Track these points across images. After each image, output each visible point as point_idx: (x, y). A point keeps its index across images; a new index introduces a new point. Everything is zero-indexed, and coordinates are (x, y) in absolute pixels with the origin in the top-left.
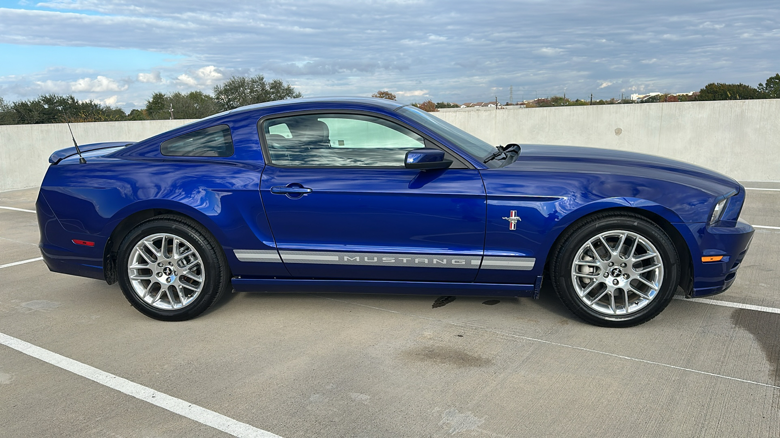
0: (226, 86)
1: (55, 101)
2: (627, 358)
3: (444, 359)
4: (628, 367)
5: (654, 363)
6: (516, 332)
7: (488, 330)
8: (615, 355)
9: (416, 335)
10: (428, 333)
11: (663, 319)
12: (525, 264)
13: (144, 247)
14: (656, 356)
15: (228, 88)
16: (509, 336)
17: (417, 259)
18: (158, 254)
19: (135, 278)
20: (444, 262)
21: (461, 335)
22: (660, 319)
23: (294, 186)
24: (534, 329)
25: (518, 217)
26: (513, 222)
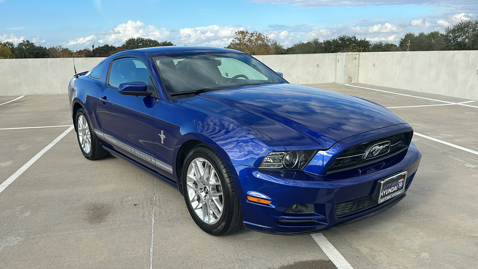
0: (455, 27)
1: (346, 39)
2: (152, 251)
3: (93, 213)
4: (134, 255)
5: (152, 260)
6: (160, 213)
7: (154, 207)
8: (152, 246)
9: (124, 197)
10: (130, 198)
11: (251, 241)
12: (169, 169)
13: (80, 120)
14: (166, 258)
15: (456, 28)
16: (151, 214)
17: (136, 152)
18: (82, 125)
19: (80, 135)
20: (144, 157)
21: (136, 205)
22: (250, 239)
23: (105, 98)
24: (171, 215)
25: (164, 134)
26: (162, 138)
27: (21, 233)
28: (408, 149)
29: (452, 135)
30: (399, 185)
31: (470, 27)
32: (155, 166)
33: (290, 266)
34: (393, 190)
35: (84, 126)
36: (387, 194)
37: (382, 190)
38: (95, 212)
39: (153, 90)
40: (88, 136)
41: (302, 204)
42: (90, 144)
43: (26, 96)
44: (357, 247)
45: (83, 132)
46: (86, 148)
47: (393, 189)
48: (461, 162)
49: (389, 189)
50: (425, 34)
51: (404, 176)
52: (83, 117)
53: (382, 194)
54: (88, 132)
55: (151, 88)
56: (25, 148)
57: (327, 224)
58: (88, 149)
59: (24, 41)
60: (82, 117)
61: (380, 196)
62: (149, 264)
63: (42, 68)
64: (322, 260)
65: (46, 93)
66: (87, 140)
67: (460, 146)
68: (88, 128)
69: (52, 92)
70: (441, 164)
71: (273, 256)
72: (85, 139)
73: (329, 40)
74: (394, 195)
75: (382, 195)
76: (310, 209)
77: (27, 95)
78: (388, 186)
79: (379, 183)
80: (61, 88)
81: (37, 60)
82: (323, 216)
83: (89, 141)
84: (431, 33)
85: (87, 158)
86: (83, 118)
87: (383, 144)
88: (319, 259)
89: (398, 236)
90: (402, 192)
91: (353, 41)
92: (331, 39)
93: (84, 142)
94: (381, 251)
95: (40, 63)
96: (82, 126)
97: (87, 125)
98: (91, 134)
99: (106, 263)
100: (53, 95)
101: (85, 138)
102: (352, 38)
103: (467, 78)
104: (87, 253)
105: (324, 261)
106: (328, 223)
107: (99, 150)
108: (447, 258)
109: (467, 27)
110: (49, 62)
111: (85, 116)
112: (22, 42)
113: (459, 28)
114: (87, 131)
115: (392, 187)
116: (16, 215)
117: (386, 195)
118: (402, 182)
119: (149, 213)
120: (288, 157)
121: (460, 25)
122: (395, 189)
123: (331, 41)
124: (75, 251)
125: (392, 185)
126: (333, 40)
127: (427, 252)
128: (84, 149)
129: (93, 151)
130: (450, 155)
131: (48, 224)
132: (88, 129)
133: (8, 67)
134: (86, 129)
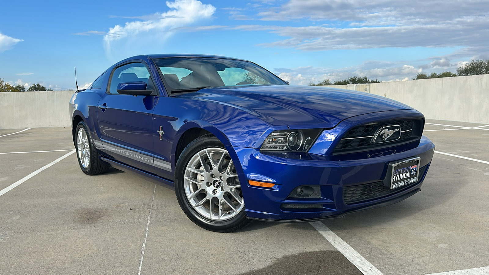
2: (144, 246)
3: (86, 216)
4: (124, 250)
5: (143, 254)
6: (157, 215)
7: (151, 211)
8: (145, 242)
9: (120, 203)
10: (126, 204)
11: (252, 236)
12: (167, 166)
13: (79, 134)
14: (158, 251)
15: (469, 68)
16: (147, 216)
17: (134, 155)
18: (82, 138)
19: (79, 149)
20: (143, 159)
21: (132, 209)
22: (252, 235)
23: (105, 104)
24: (169, 217)
25: (163, 130)
26: (161, 134)
27: (6, 233)
28: (420, 140)
29: (469, 151)
30: (412, 171)
31: (483, 66)
32: (154, 167)
33: (294, 256)
34: (405, 177)
35: (83, 140)
36: (399, 179)
37: (394, 174)
38: (87, 216)
39: (153, 89)
40: (87, 150)
41: (307, 188)
42: (89, 157)
43: (31, 129)
44: (368, 239)
45: (82, 146)
46: (85, 163)
47: (405, 175)
48: (479, 171)
49: (402, 174)
50: (438, 75)
51: (417, 162)
52: (83, 130)
53: (394, 178)
54: (87, 146)
55: (150, 87)
56: (23, 168)
57: (335, 210)
58: (86, 163)
59: (34, 85)
60: (81, 130)
61: (392, 181)
62: (140, 257)
63: (49, 100)
64: (329, 251)
65: (51, 126)
66: (86, 153)
67: (477, 159)
68: (87, 141)
69: (58, 125)
70: (458, 173)
71: (275, 248)
72: (84, 154)
73: (340, 81)
74: (406, 182)
75: (394, 180)
76: (316, 193)
77: (32, 127)
78: (401, 170)
79: (390, 165)
80: (67, 121)
81: (44, 92)
82: (330, 201)
83: (88, 155)
84: (443, 74)
85: (86, 173)
86: (83, 132)
87: (393, 128)
88: (326, 250)
89: (413, 231)
90: (416, 180)
91: (364, 82)
92: (342, 80)
93: (83, 157)
94: (394, 243)
95: (47, 95)
96: (82, 140)
97: (86, 138)
98: (90, 148)
99: (94, 257)
100: (59, 128)
101: (84, 152)
102: (363, 79)
103: (482, 102)
104: (74, 248)
105: (332, 252)
106: (337, 209)
107: (98, 164)
108: (468, 248)
109: (480, 66)
110: (56, 95)
111: (85, 128)
112: (33, 86)
113: (472, 68)
114: (86, 144)
115: (405, 173)
116: (4, 219)
117: (398, 181)
118: (415, 168)
119: (145, 216)
120: (291, 138)
121: (472, 65)
122: (408, 175)
123: (342, 82)
124: (62, 247)
125: (404, 170)
126: (344, 81)
127: (445, 243)
128: (83, 164)
129: (92, 164)
130: (467, 166)
131: (36, 226)
132: (87, 143)
133: (15, 99)
134: (86, 142)
